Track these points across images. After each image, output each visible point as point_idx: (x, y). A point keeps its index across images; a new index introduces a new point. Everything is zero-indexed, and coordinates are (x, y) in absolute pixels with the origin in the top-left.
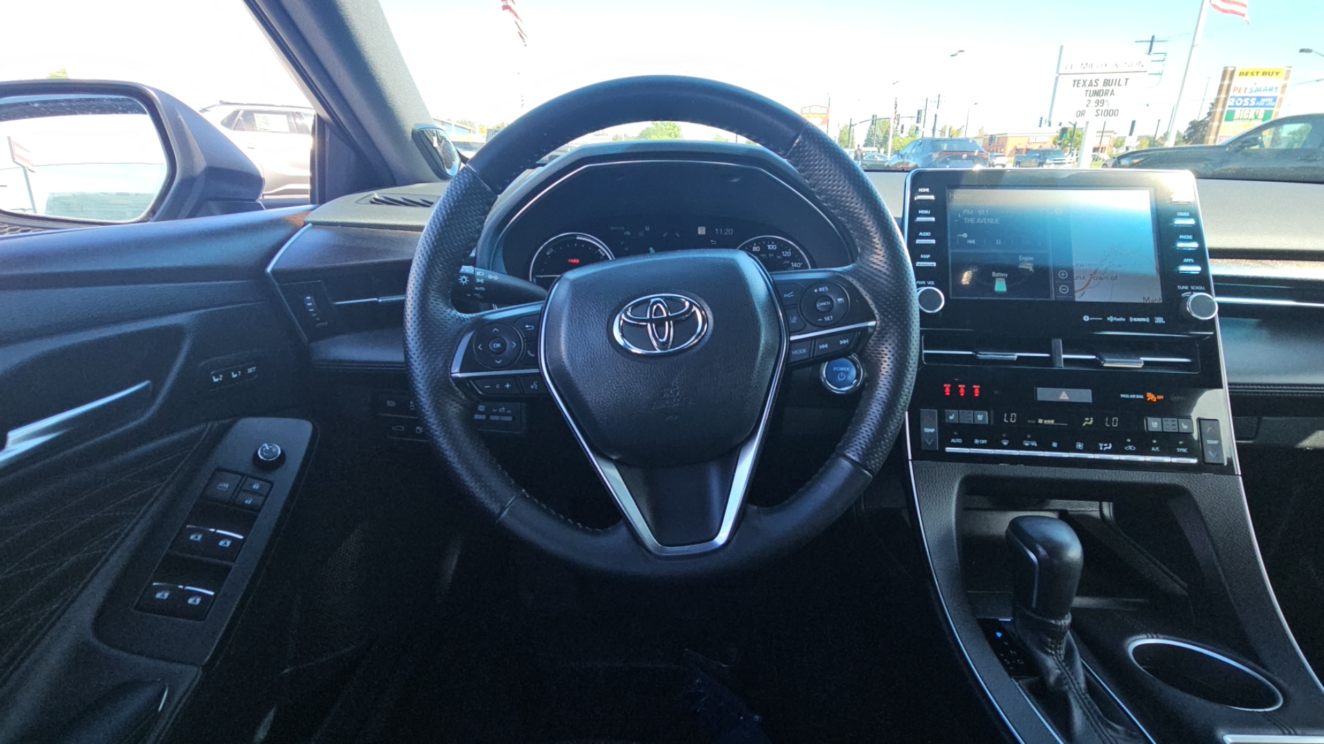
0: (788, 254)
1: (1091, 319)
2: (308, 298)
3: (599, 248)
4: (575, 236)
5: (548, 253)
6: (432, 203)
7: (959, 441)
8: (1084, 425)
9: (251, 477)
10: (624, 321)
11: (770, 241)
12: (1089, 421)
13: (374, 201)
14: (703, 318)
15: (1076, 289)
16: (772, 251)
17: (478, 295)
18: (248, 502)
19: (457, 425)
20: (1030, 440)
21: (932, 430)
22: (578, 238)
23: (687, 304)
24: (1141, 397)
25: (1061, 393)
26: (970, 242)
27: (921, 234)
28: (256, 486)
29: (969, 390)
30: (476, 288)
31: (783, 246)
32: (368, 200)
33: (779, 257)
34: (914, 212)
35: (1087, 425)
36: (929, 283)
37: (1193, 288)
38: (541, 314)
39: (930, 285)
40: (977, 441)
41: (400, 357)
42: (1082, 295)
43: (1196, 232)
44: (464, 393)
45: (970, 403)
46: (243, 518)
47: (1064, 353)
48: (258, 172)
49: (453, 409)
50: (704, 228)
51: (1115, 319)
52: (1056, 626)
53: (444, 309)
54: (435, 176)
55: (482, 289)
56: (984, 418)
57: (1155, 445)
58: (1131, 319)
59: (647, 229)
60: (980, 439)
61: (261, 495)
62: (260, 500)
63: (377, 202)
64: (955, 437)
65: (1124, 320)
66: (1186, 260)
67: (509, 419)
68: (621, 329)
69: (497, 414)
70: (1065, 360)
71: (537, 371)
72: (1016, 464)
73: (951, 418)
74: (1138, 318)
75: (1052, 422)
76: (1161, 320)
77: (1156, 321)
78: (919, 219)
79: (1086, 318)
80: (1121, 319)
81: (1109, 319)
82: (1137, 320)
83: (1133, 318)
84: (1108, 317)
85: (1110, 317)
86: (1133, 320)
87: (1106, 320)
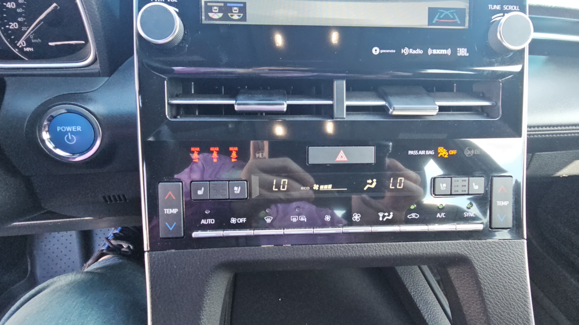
1: (382, 51)
7: (211, 221)
8: (365, 190)
12: (371, 184)
20: (299, 214)
21: (175, 211)
24: (432, 152)
25: (337, 154)
29: (225, 153)
35: (368, 189)
37: (506, 7)
40: (233, 221)
45: (225, 171)
47: (348, 98)
51: (411, 50)
56: (243, 189)
57: (441, 211)
58: (430, 52)
60: (236, 216)
64: (206, 217)
70: (350, 108)
73: (200, 192)
74: (438, 49)
75: (329, 187)
76: (465, 52)
77: (459, 53)
79: (376, 50)
80: (418, 52)
81: (403, 52)
82: (437, 51)
83: (432, 50)
84: (402, 49)
85: (405, 50)
86: (432, 52)
87: (402, 53)
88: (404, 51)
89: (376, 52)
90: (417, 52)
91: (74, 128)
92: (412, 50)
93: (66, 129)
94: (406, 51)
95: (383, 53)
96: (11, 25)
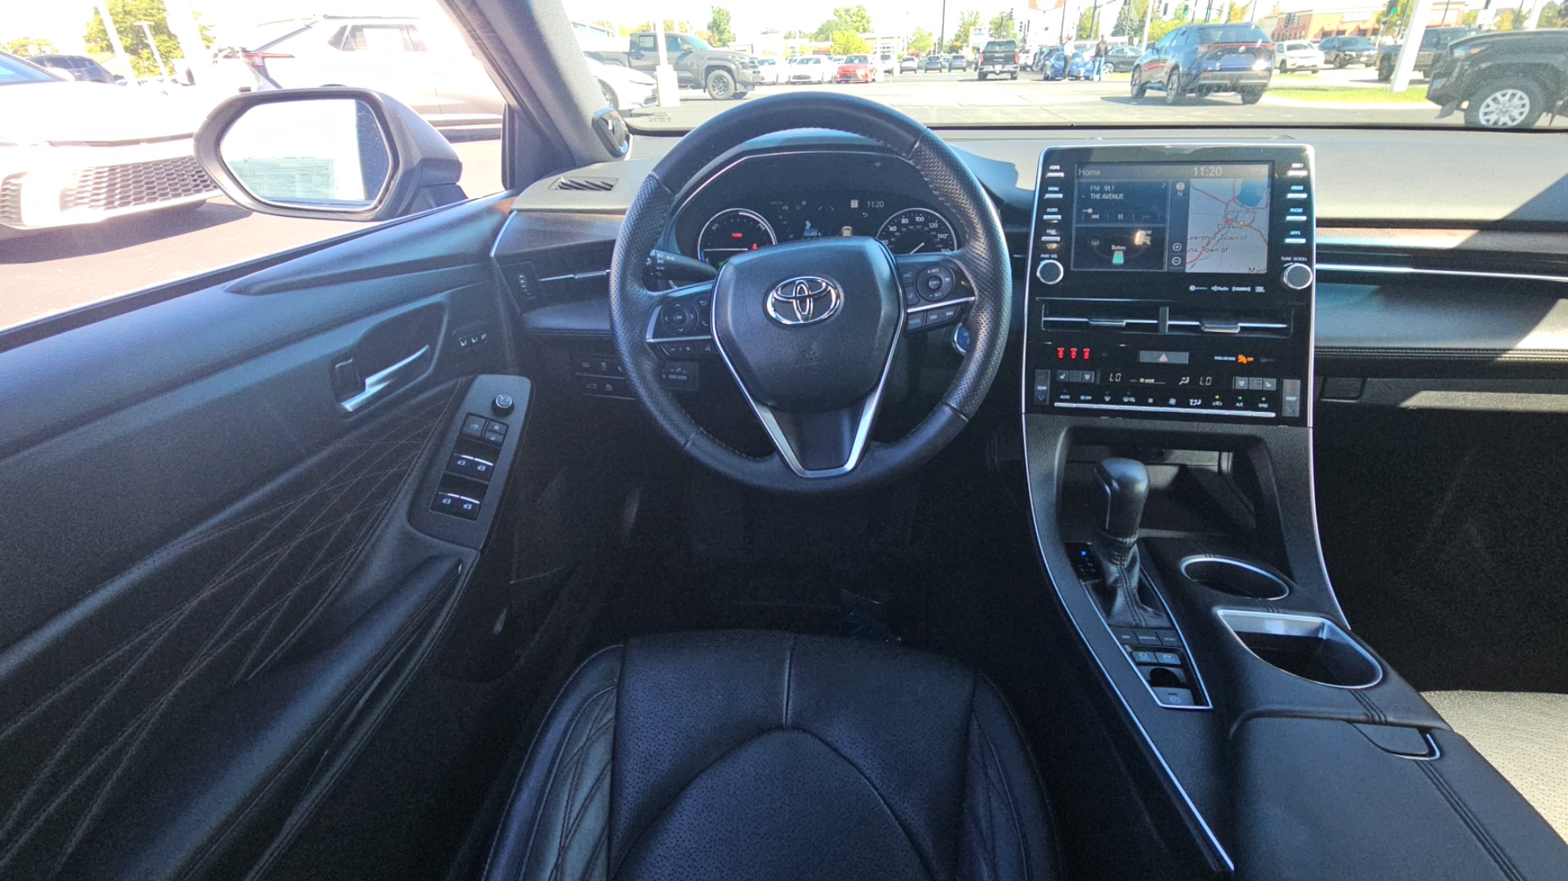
0: (935, 225)
1: (1197, 288)
2: (521, 276)
3: (759, 222)
4: (738, 211)
5: (714, 228)
6: (612, 186)
7: (1068, 397)
8: (1180, 383)
9: (493, 420)
10: (775, 298)
11: (918, 213)
12: (1185, 380)
13: (561, 185)
14: (837, 297)
15: (1188, 260)
16: (919, 223)
17: (659, 274)
18: (493, 439)
19: (650, 378)
20: (1129, 396)
21: (1045, 388)
22: (740, 213)
23: (824, 285)
24: (1233, 359)
25: (1160, 356)
26: (1094, 217)
27: (1049, 210)
28: (497, 428)
29: (1080, 353)
30: (658, 268)
31: (930, 218)
32: (556, 185)
33: (926, 229)
34: (1043, 189)
35: (1183, 384)
36: (1053, 256)
37: (1295, 259)
38: (712, 292)
39: (1053, 259)
40: (1082, 398)
41: (606, 326)
42: (1193, 266)
43: (1306, 206)
44: (655, 354)
45: (1080, 364)
46: (491, 450)
47: (1170, 319)
48: (457, 157)
49: (648, 366)
50: (857, 202)
51: (1220, 289)
52: (1121, 542)
53: (638, 289)
54: (609, 155)
55: (663, 268)
56: (1091, 378)
57: (1240, 401)
58: (1234, 289)
59: (804, 203)
60: (1085, 395)
61: (500, 434)
62: (500, 438)
63: (564, 187)
64: (1064, 394)
65: (1227, 289)
66: (1292, 233)
67: (685, 378)
68: (773, 305)
69: (674, 373)
70: (1171, 327)
71: (709, 337)
72: (1115, 417)
73: (1062, 377)
74: (1241, 287)
75: (1152, 381)
76: (1262, 289)
77: (1257, 290)
78: (1048, 196)
82: (1239, 289)
84: (1212, 287)
86: (1236, 289)
87: (1212, 289)
89: (1193, 289)
90: (1224, 289)
94: (1215, 288)
95: (1198, 290)
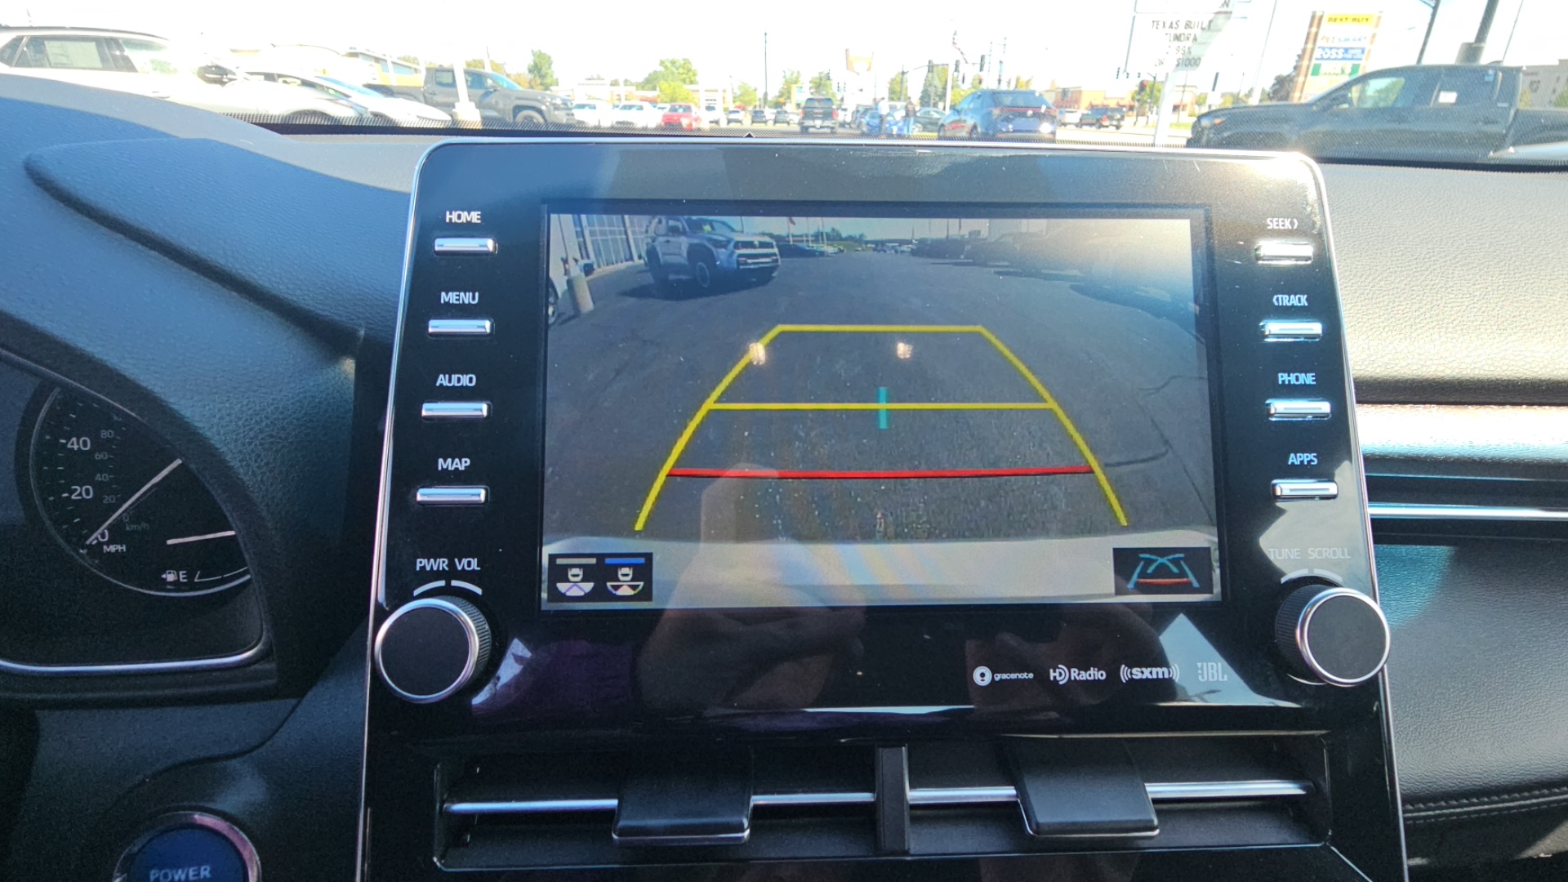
27: (442, 382)
34: (424, 303)
36: (462, 564)
39: (465, 575)
43: (1325, 355)
51: (1074, 673)
58: (1125, 673)
66: (1294, 459)
70: (919, 809)
74: (1146, 667)
76: (1217, 671)
77: (1202, 674)
78: (437, 326)
79: (983, 675)
80: (1092, 675)
81: (1055, 677)
82: (1142, 672)
83: (1129, 670)
84: (1051, 671)
85: (1057, 670)
86: (1131, 674)
87: (1052, 678)
88: (1057, 674)
89: (984, 678)
90: (1090, 675)
91: (194, 871)
92: (1076, 670)
93: (173, 878)
94: (1061, 674)
95: (1001, 680)
96: (76, 490)
